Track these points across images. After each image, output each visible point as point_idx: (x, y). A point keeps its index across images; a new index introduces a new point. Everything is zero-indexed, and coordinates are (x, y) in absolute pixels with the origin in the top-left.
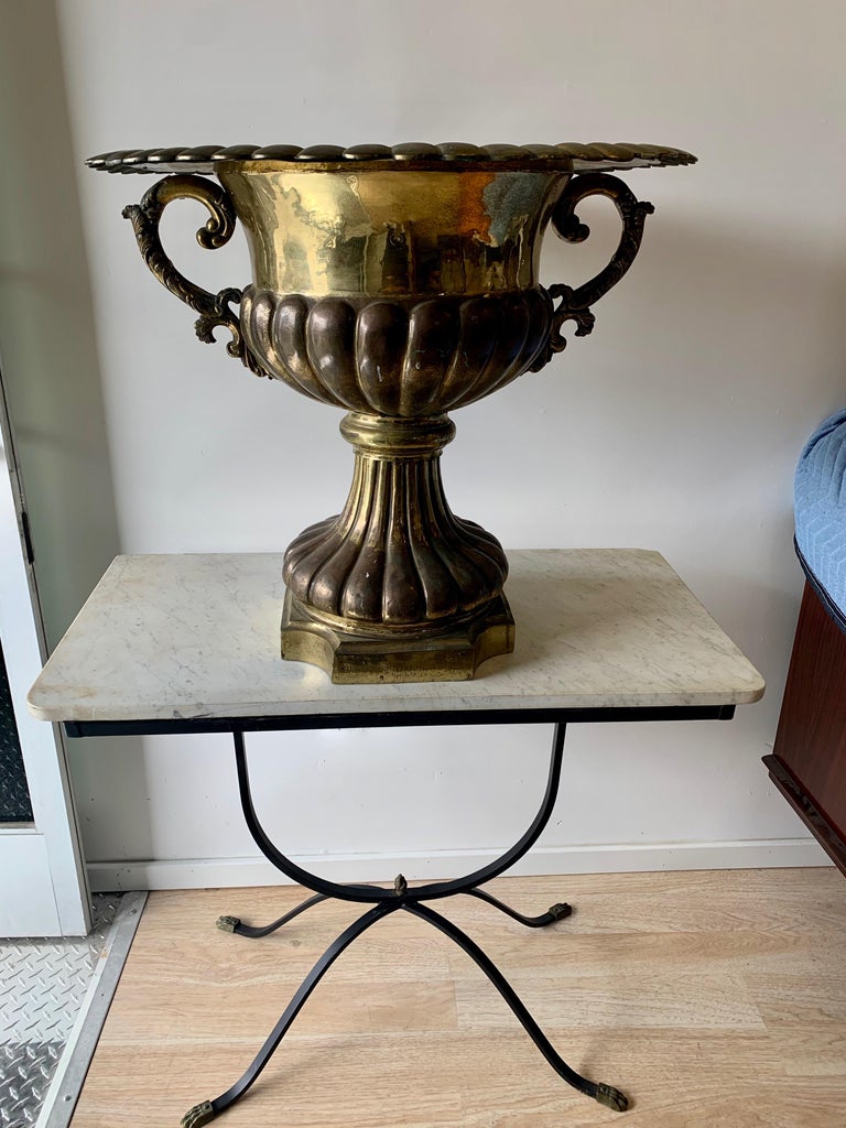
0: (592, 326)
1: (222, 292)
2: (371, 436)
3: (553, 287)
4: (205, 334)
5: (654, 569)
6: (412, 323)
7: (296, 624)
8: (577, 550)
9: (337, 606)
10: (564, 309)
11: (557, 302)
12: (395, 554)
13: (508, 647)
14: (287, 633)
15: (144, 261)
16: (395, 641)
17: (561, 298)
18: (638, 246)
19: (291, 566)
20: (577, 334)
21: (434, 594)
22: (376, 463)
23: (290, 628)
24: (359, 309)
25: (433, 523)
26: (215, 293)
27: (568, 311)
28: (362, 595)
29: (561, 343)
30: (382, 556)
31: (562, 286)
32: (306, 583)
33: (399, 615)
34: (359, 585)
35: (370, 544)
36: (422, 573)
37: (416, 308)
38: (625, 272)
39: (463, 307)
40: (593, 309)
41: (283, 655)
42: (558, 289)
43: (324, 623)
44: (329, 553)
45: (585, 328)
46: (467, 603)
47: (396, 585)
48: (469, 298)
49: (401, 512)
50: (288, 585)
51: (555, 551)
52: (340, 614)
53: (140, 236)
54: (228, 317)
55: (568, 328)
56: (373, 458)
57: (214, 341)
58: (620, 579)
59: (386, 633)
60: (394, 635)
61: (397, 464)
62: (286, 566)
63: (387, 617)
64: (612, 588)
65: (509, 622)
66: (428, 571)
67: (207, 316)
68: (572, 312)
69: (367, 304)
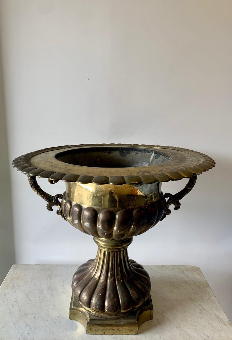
0: (180, 207)
1: (56, 195)
2: (103, 243)
3: (166, 194)
4: (50, 208)
5: (198, 277)
6: (117, 216)
7: (75, 308)
8: (171, 266)
9: (89, 304)
10: (170, 201)
11: (167, 199)
12: (110, 286)
13: (151, 318)
14: (72, 310)
15: (31, 187)
16: (109, 319)
17: (169, 198)
18: (195, 182)
19: (75, 284)
20: (175, 209)
21: (124, 303)
22: (105, 252)
23: (73, 309)
24: (99, 212)
25: (124, 273)
26: (54, 196)
27: (171, 202)
28: (98, 303)
29: (169, 212)
30: (105, 286)
31: (169, 194)
32: (79, 292)
33: (111, 311)
34: (97, 299)
35: (102, 280)
36: (119, 294)
37: (118, 213)
38: (191, 190)
39: (135, 212)
40: (180, 201)
41: (70, 318)
42: (168, 195)
43: (85, 308)
44: (87, 282)
45: (177, 207)
46: (136, 305)
47: (111, 300)
48: (137, 208)
49: (113, 269)
50: (73, 291)
51: (163, 266)
52: (90, 307)
53: (30, 180)
54: (58, 203)
55: (171, 207)
56: (103, 250)
57: (52, 210)
58: (186, 282)
59: (106, 316)
60: (109, 317)
61: (112, 253)
62: (73, 283)
63: (106, 310)
64: (183, 286)
65: (152, 308)
66: (122, 293)
67: (51, 203)
68: (173, 202)
69: (102, 211)
